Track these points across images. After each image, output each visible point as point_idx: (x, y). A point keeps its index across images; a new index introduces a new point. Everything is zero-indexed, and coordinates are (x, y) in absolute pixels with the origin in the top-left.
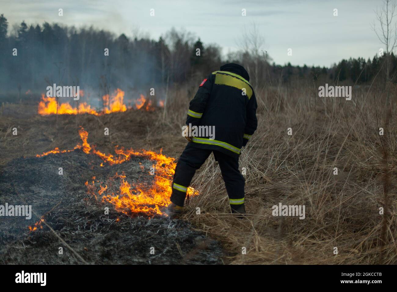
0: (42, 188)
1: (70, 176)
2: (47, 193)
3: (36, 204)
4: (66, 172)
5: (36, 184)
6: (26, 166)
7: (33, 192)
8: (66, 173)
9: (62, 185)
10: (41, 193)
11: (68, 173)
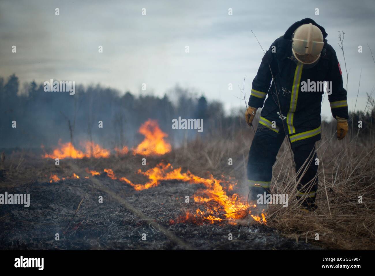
0: (62, 206)
1: (93, 198)
2: (68, 211)
3: (57, 219)
4: (88, 193)
5: (55, 203)
6: (42, 187)
7: (52, 209)
8: (89, 195)
9: (85, 206)
10: (62, 211)
11: (90, 195)
